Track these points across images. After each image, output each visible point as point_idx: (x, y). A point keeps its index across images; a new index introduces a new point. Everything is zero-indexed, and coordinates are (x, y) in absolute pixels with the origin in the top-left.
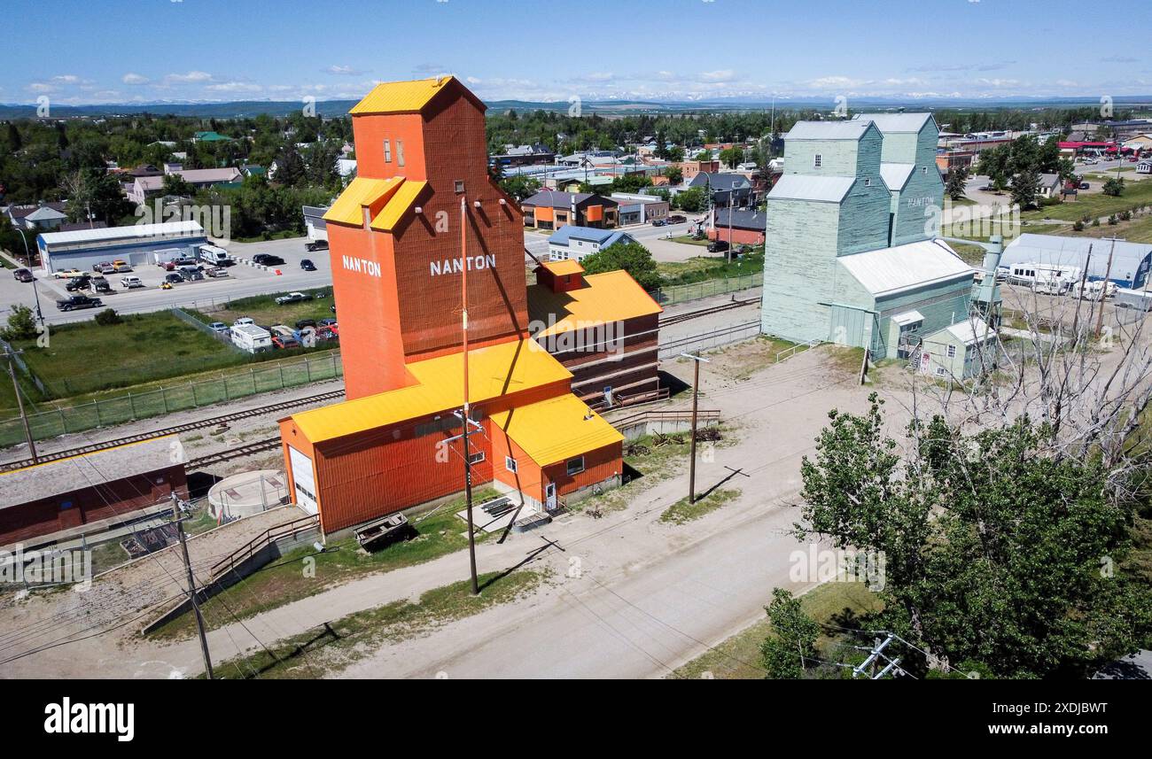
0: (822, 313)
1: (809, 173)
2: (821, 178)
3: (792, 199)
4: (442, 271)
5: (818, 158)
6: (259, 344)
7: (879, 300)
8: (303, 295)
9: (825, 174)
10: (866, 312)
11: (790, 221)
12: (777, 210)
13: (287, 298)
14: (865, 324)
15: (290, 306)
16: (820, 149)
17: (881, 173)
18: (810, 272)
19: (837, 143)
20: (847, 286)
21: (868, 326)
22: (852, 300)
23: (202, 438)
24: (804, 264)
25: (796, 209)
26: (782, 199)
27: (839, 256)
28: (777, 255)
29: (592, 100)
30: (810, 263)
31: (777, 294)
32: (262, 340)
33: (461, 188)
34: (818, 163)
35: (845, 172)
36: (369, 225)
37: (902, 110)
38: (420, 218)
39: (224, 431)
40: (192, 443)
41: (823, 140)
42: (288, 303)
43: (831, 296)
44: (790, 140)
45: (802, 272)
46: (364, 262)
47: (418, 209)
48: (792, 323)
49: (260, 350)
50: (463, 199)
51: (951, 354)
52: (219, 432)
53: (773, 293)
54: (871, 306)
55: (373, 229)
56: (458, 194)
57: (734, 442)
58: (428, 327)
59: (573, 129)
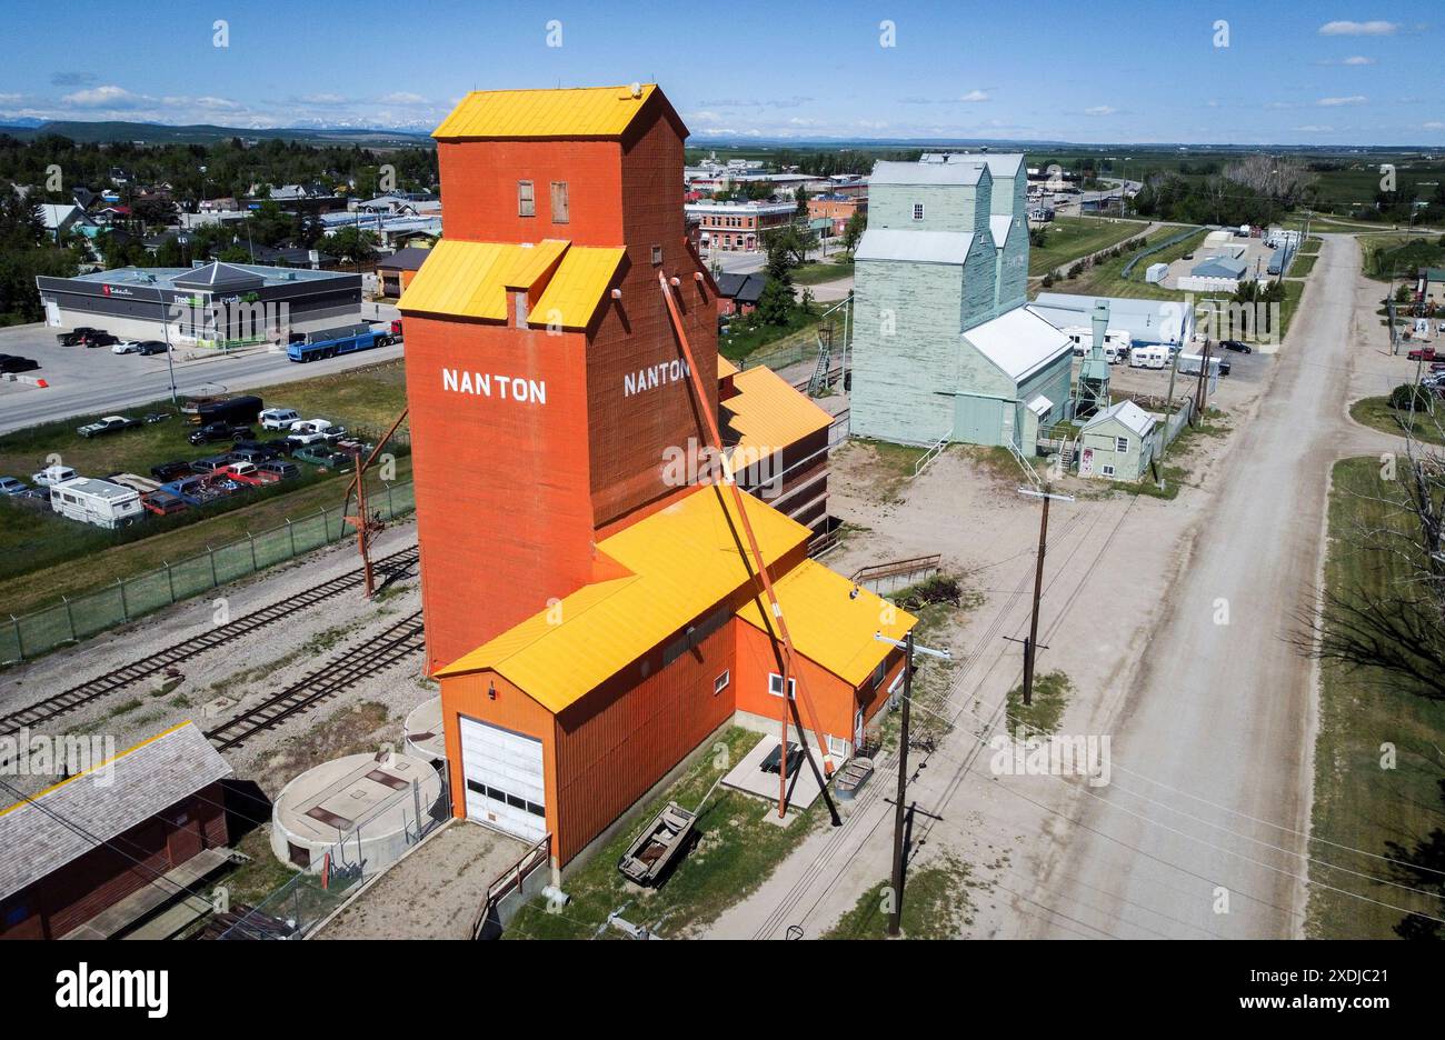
0: (941, 405)
1: (906, 227)
2: (922, 234)
3: (890, 261)
4: (637, 387)
5: (918, 208)
6: (122, 513)
7: (1020, 385)
8: (126, 420)
9: (928, 229)
10: (1005, 401)
11: (890, 289)
12: (869, 275)
13: (96, 427)
14: (1005, 416)
15: (110, 439)
16: (922, 197)
17: (991, 227)
18: (921, 354)
19: (946, 190)
20: (975, 370)
21: (1008, 419)
22: (984, 388)
23: (140, 704)
24: (911, 343)
25: (898, 273)
26: (877, 260)
27: (963, 331)
28: (871, 332)
29: (318, 127)
30: (921, 342)
31: (872, 382)
32: (126, 504)
33: (658, 257)
34: (918, 215)
35: (958, 227)
36: (521, 322)
37: (984, 150)
38: (616, 307)
39: (176, 684)
40: (127, 717)
41: (925, 186)
42: (101, 433)
43: (954, 383)
44: (875, 185)
45: (910, 352)
46: (503, 380)
47: (617, 292)
48: (896, 420)
49: (122, 522)
50: (661, 274)
51: (1122, 448)
52: (168, 688)
53: (867, 381)
54: (1012, 394)
55: (532, 326)
56: (655, 265)
57: (980, 600)
58: (620, 479)
59: (343, 165)
